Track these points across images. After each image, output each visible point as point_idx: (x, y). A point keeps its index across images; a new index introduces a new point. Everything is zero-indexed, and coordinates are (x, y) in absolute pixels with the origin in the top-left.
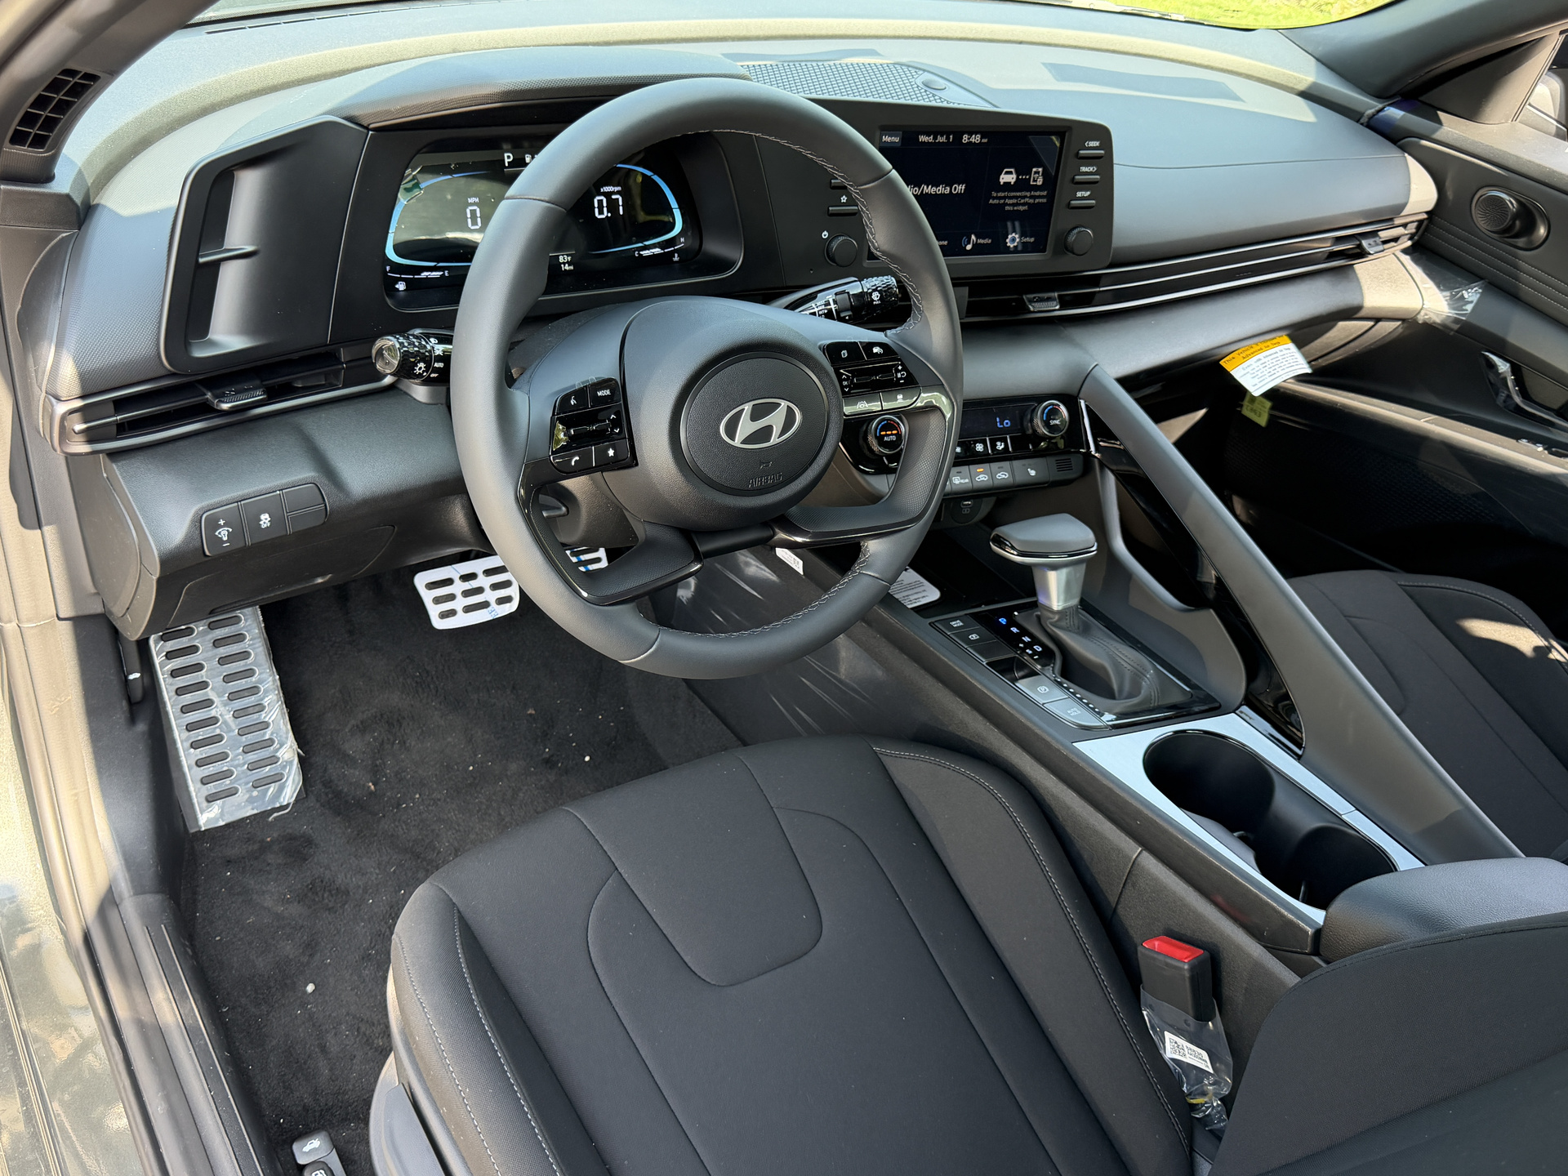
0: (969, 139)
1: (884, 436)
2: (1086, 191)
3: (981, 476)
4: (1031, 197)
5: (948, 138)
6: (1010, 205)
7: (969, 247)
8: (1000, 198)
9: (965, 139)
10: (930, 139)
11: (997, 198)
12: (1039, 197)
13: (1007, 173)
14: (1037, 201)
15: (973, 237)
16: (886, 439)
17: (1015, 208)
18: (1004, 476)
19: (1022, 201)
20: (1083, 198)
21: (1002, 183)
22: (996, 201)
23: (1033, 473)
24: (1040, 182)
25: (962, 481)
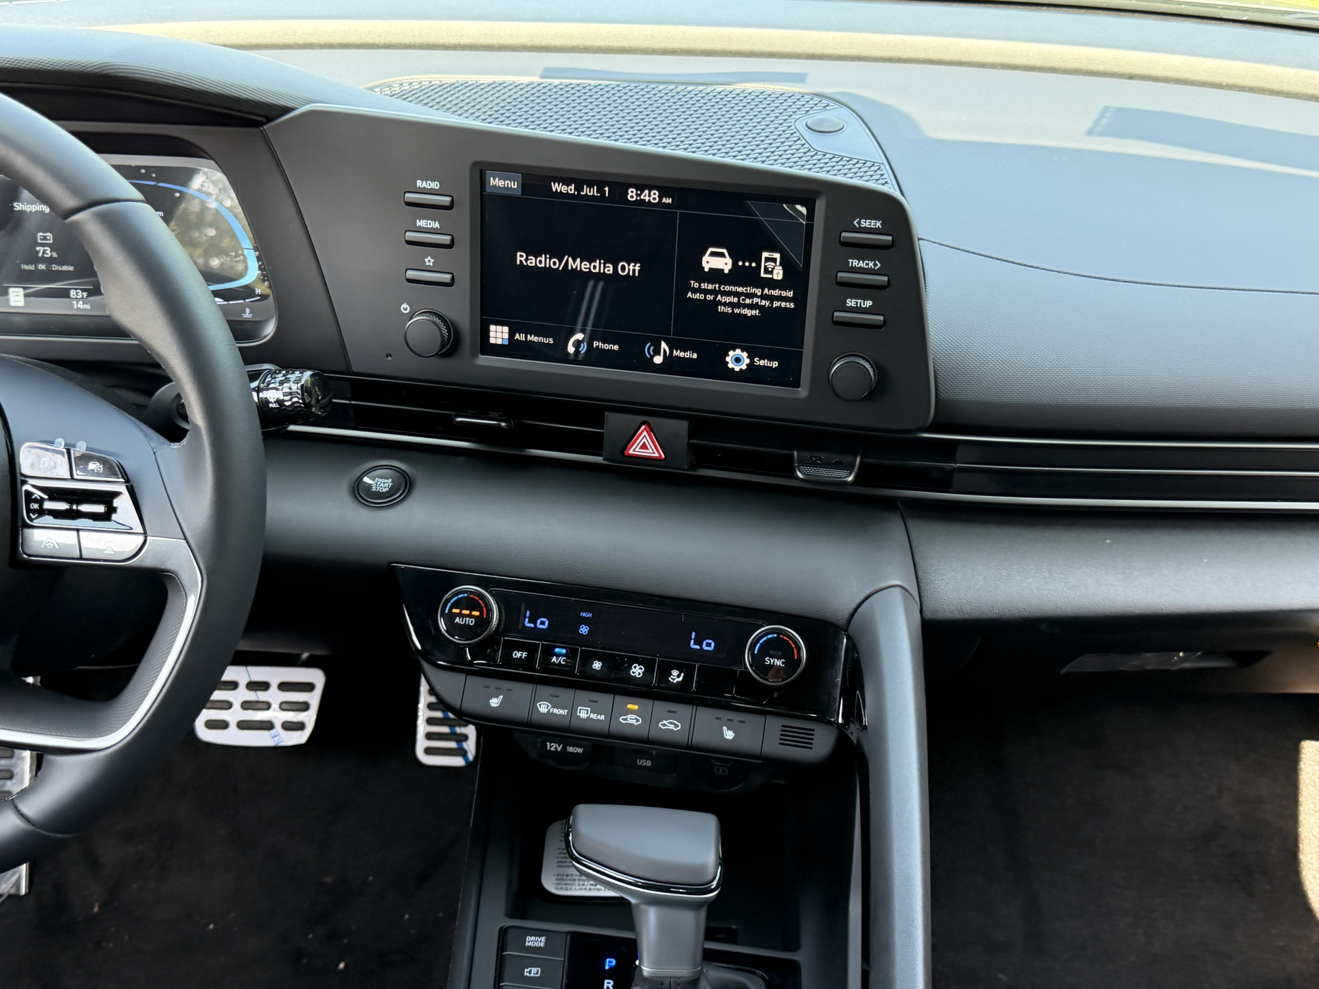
0: (640, 195)
1: (456, 615)
2: (865, 299)
3: (629, 716)
4: (763, 297)
5: (600, 190)
6: (725, 304)
7: (658, 360)
8: (706, 292)
9: (632, 194)
10: (571, 189)
11: (700, 290)
12: (780, 298)
13: (713, 254)
14: (776, 304)
15: (664, 345)
16: (457, 620)
17: (737, 311)
18: (672, 727)
19: (748, 301)
20: (858, 310)
21: (706, 270)
22: (697, 296)
23: (729, 735)
24: (778, 274)
25: (593, 716)
